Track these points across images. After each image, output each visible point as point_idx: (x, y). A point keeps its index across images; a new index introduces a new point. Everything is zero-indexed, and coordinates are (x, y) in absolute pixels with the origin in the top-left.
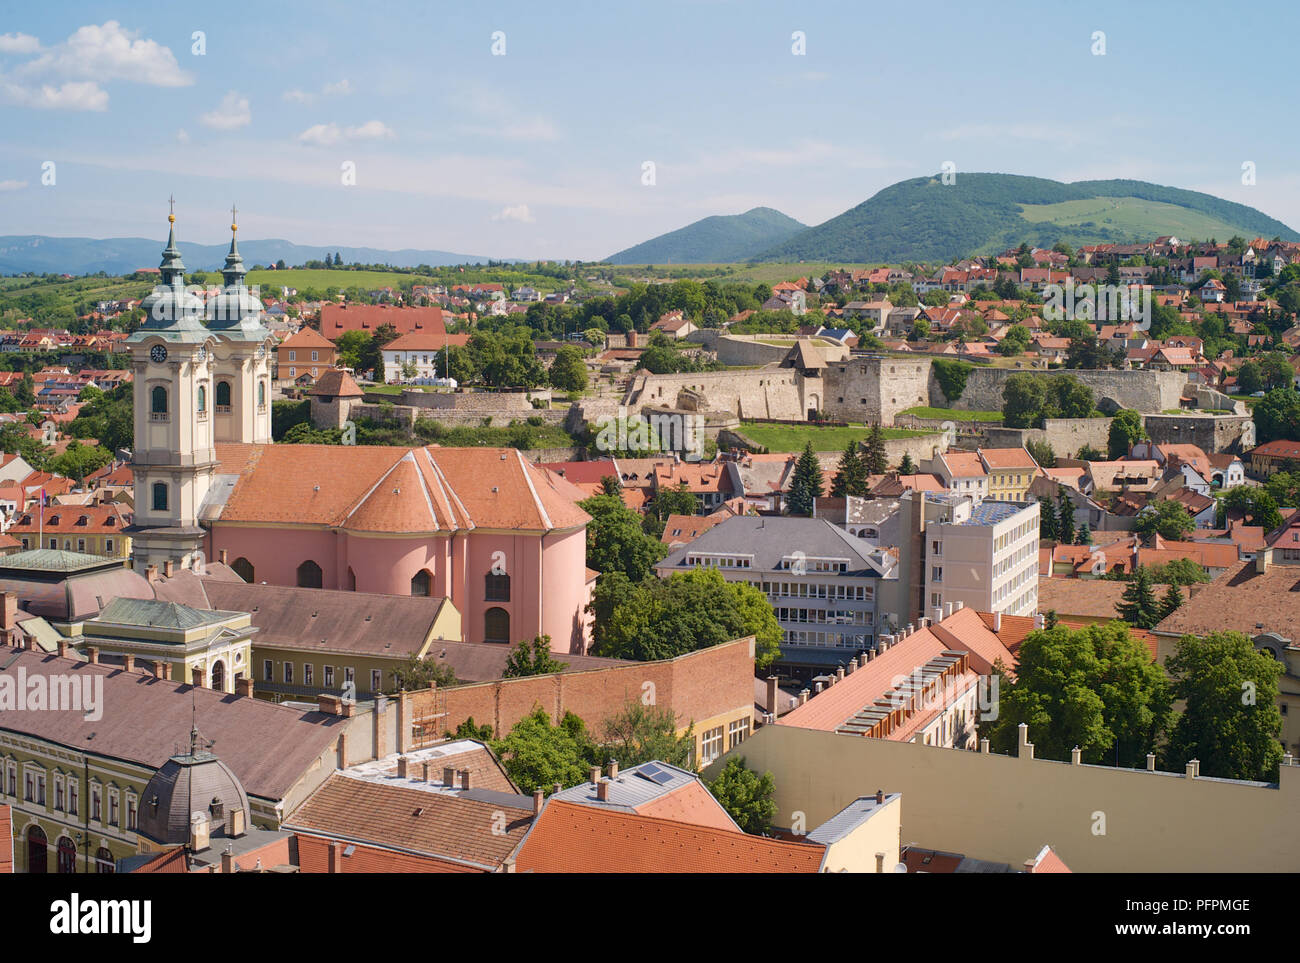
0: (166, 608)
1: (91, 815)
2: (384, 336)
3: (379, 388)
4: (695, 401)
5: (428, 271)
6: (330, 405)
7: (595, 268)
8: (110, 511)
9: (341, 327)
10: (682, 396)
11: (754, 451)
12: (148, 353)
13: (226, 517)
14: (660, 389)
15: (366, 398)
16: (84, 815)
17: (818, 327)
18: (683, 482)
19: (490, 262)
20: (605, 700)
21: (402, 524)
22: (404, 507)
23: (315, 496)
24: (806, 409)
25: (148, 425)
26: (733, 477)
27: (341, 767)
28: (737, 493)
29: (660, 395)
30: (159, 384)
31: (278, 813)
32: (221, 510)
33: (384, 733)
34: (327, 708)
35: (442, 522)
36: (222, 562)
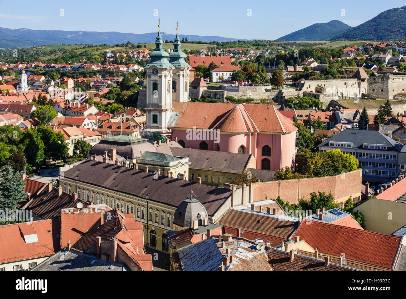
0: (162, 156)
1: (149, 219)
2: (213, 67)
3: (211, 85)
4: (322, 90)
5: (218, 44)
6: (197, 90)
7: (276, 42)
8: (128, 125)
9: (196, 63)
10: (317, 88)
11: (344, 108)
12: (152, 71)
13: (176, 126)
14: (310, 85)
15: (208, 88)
16: (147, 219)
17: (363, 64)
18: (319, 118)
19: (238, 40)
20: (314, 188)
21: (236, 130)
22: (236, 124)
23: (205, 120)
24: (361, 92)
25: (151, 95)
26: (337, 116)
27: (232, 206)
28: (338, 122)
29: (310, 88)
30: (155, 81)
31: (213, 220)
32: (174, 124)
33: (245, 196)
34: (227, 187)
35: (249, 129)
36: (175, 141)
